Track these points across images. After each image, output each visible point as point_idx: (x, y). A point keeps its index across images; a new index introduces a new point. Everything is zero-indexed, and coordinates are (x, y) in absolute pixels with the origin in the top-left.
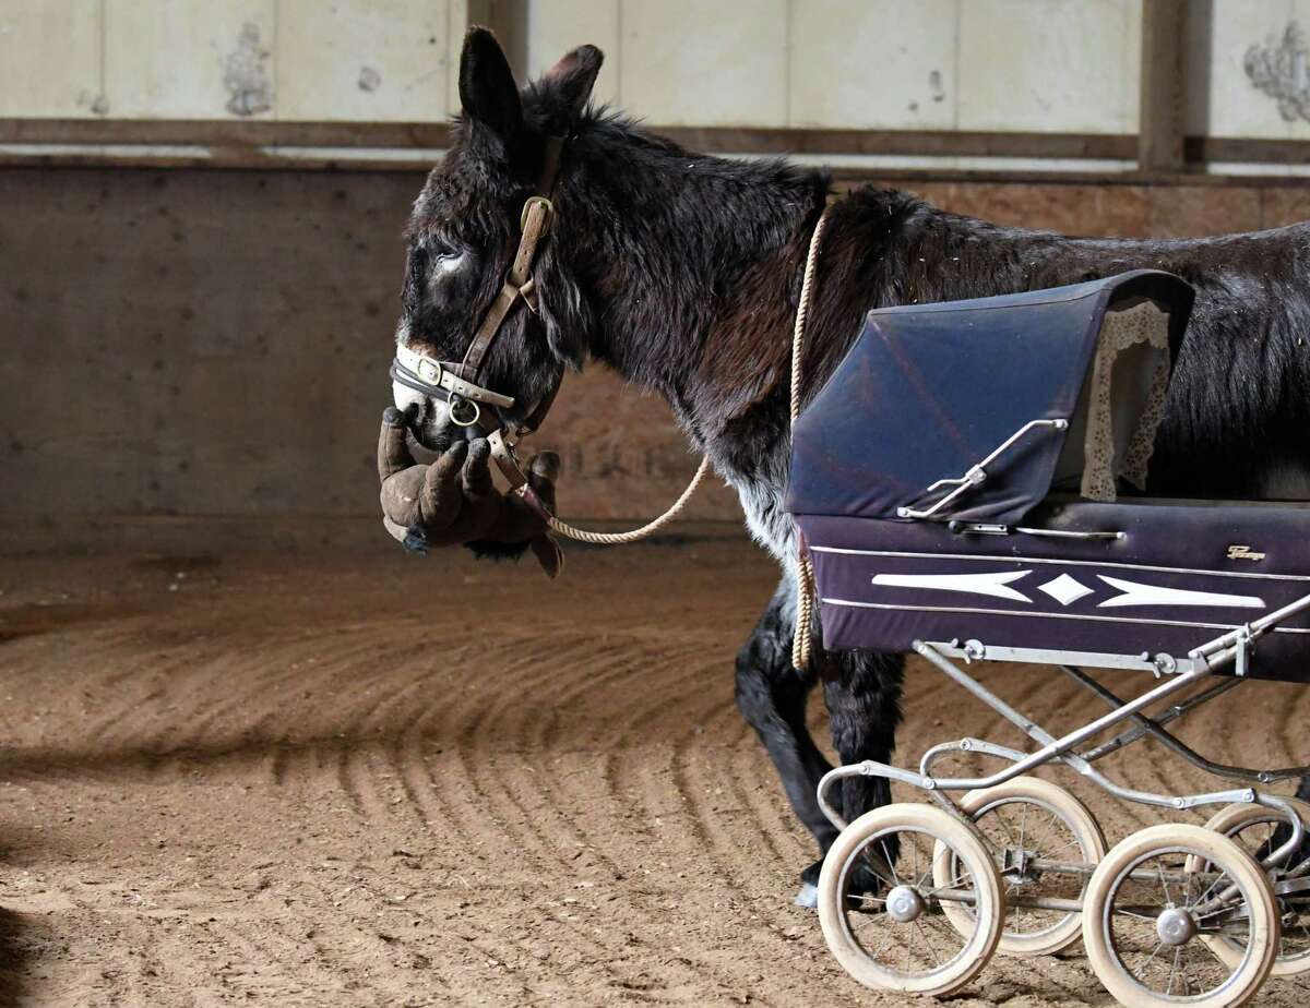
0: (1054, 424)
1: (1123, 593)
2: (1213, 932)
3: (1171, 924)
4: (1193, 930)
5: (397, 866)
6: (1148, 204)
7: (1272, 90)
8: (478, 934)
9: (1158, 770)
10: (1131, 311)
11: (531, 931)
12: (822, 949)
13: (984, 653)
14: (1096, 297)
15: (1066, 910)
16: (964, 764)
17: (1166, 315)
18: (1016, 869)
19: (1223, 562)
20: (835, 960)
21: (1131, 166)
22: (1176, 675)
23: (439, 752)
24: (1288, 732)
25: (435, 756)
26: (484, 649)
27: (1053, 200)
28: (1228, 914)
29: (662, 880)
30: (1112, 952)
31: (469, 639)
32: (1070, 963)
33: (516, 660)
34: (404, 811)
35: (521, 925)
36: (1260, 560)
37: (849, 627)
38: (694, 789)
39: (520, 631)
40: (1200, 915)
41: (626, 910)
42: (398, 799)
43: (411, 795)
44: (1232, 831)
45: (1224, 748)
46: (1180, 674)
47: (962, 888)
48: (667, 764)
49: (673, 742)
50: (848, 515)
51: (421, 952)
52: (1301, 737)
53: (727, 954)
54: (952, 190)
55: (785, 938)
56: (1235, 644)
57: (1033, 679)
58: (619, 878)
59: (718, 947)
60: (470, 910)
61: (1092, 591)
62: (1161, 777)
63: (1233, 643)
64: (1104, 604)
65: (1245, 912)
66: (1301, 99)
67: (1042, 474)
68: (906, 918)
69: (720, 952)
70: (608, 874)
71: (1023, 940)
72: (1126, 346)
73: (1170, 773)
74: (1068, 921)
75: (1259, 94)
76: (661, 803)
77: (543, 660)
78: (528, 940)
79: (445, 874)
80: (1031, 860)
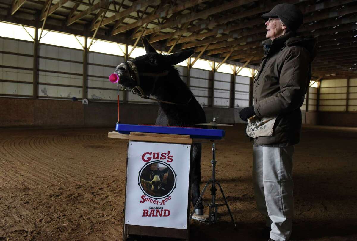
6: (33, 101)
21: (32, 98)
27: (26, 100)
54: (17, 99)
66: (46, 93)
75: (43, 93)
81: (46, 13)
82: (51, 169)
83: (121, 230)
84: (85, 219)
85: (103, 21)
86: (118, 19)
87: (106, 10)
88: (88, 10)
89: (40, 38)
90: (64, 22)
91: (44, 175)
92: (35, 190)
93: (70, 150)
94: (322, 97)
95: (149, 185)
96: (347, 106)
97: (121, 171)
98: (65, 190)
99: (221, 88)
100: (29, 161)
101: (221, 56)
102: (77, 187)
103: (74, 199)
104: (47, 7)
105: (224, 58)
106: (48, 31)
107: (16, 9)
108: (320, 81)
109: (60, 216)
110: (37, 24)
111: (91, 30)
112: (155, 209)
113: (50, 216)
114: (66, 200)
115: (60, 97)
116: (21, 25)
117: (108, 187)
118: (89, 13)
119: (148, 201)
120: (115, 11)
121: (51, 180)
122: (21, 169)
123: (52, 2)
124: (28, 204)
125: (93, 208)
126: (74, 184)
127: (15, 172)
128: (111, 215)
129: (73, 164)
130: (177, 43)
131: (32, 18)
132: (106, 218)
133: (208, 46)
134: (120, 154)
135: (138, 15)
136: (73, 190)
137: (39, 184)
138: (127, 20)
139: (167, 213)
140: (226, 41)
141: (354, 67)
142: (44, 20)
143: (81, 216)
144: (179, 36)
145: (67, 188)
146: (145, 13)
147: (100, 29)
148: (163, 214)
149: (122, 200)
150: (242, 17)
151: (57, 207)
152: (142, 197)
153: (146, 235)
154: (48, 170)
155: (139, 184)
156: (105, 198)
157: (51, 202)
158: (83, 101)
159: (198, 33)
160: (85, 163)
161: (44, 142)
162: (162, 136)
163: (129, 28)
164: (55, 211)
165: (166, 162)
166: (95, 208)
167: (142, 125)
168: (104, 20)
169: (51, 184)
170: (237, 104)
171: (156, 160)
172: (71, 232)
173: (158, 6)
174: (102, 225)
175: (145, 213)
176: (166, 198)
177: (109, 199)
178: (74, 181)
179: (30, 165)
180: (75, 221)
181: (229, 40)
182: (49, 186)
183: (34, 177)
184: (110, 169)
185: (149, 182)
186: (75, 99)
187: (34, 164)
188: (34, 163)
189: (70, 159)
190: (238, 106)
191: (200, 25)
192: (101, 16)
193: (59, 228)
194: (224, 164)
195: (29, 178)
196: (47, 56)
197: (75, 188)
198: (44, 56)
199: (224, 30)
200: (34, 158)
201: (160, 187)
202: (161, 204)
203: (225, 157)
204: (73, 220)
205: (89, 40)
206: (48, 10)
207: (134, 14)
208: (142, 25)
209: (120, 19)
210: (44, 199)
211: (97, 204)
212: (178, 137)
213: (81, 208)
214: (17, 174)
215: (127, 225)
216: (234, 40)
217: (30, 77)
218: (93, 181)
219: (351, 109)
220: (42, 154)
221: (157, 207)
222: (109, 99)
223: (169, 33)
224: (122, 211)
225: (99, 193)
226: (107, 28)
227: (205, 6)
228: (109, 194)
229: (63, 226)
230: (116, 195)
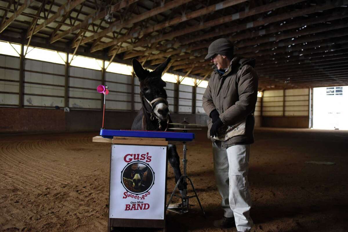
6: (20, 109)
21: (18, 107)
54: (4, 108)
75: (28, 102)
81: (32, 32)
82: (38, 171)
83: (105, 223)
84: (71, 215)
85: (82, 40)
86: (96, 38)
87: (86, 30)
88: (69, 30)
89: (26, 54)
90: (48, 40)
91: (32, 176)
92: (23, 190)
93: (54, 153)
94: (264, 104)
95: (130, 182)
96: (284, 111)
97: (101, 171)
98: (52, 190)
99: (185, 98)
100: (16, 164)
101: (184, 71)
102: (62, 186)
103: (61, 197)
104: (33, 26)
105: (187, 72)
106: (33, 48)
107: (4, 28)
108: (263, 91)
109: (48, 214)
110: (23, 42)
111: (72, 47)
112: (137, 204)
113: (39, 213)
114: (53, 198)
115: (44, 105)
116: (8, 42)
117: (90, 185)
118: (71, 33)
119: (130, 197)
120: (94, 31)
121: (38, 181)
122: (9, 172)
123: (37, 22)
124: (17, 203)
125: (78, 205)
126: (60, 184)
127: (4, 174)
128: (96, 210)
129: (58, 166)
130: (148, 60)
131: (18, 36)
132: (91, 214)
133: (173, 63)
134: (100, 155)
135: (114, 35)
136: (59, 189)
137: (27, 185)
138: (104, 39)
139: (147, 206)
140: (188, 58)
141: (288, 80)
142: (29, 38)
143: (68, 213)
144: (149, 53)
145: (54, 188)
146: (120, 33)
147: (80, 47)
148: (143, 208)
149: (104, 197)
150: (201, 39)
151: (46, 205)
152: (124, 194)
153: (128, 226)
154: (34, 172)
155: (121, 182)
156: (89, 195)
157: (39, 201)
158: (65, 109)
159: (165, 51)
160: (68, 164)
161: (29, 146)
162: (142, 140)
163: (105, 46)
164: (43, 209)
165: (145, 162)
166: (80, 205)
167: (124, 130)
168: (84, 39)
169: (39, 185)
170: (198, 111)
171: (136, 160)
172: (60, 227)
173: (131, 28)
174: (87, 219)
175: (128, 208)
176: (146, 193)
177: (92, 195)
178: (59, 181)
179: (18, 168)
180: (63, 217)
181: (191, 58)
182: (36, 186)
183: (22, 178)
184: (92, 169)
185: (131, 180)
186: (58, 108)
187: (22, 167)
188: (22, 165)
189: (55, 161)
190: (199, 112)
191: (166, 45)
192: (81, 36)
193: (48, 224)
194: (190, 161)
195: (18, 179)
196: (32, 70)
197: (61, 187)
198: (29, 69)
199: (187, 49)
200: (21, 161)
201: (140, 184)
202: (142, 199)
203: (190, 155)
204: (60, 216)
205: (71, 56)
206: (33, 29)
207: (110, 34)
208: (117, 44)
209: (97, 39)
210: (32, 198)
211: (82, 201)
212: (156, 140)
213: (67, 205)
214: (6, 176)
215: (111, 219)
216: (195, 57)
217: (16, 88)
218: (77, 180)
219: (287, 114)
220: (28, 157)
221: (138, 202)
222: (88, 107)
223: (140, 51)
224: (105, 206)
225: (83, 191)
226: (86, 46)
227: (170, 29)
228: (92, 192)
229: (51, 222)
230: (99, 192)
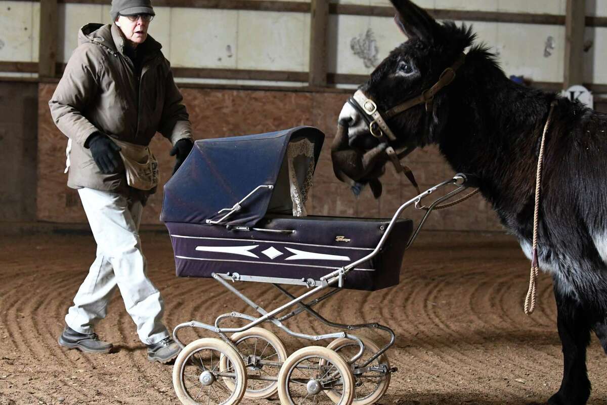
0: (268, 187)
1: (295, 254)
2: (329, 389)
3: (312, 386)
4: (321, 388)
5: (3, 364)
6: (312, 99)
7: (362, 56)
8: (35, 391)
9: (312, 325)
10: (299, 143)
11: (57, 390)
12: (174, 397)
13: (240, 278)
14: (285, 137)
15: (272, 381)
16: (235, 323)
17: (313, 144)
18: (253, 364)
19: (334, 242)
20: (179, 401)
21: (306, 84)
22: (315, 287)
23: (23, 317)
24: (363, 310)
25: (22, 319)
26: (43, 276)
27: (275, 97)
28: (335, 382)
29: (111, 369)
30: (289, 397)
31: (37, 271)
32: (273, 402)
33: (56, 280)
34: (7, 341)
35: (54, 387)
36: (348, 242)
37: (186, 267)
38: (126, 332)
39: (57, 268)
40: (324, 382)
41: (97, 381)
42: (5, 337)
43: (11, 335)
44: (337, 349)
45: (338, 316)
46: (317, 287)
47: (230, 372)
48: (116, 322)
49: (119, 314)
50: (187, 223)
51: (12, 399)
52: (368, 312)
53: (136, 399)
54: (235, 93)
55: (160, 392)
56: (338, 275)
57: (264, 288)
58: (94, 368)
59: (133, 396)
60: (33, 381)
61: (282, 254)
62: (313, 328)
63: (337, 275)
64: (287, 259)
65: (341, 381)
66: (373, 59)
67: (263, 206)
68: (209, 384)
69: (134, 398)
70: (89, 366)
71: (255, 392)
72: (296, 156)
73: (317, 326)
74: (273, 385)
75: (356, 57)
76: (113, 338)
77: (67, 280)
78: (56, 393)
79: (23, 367)
80: (258, 361)
